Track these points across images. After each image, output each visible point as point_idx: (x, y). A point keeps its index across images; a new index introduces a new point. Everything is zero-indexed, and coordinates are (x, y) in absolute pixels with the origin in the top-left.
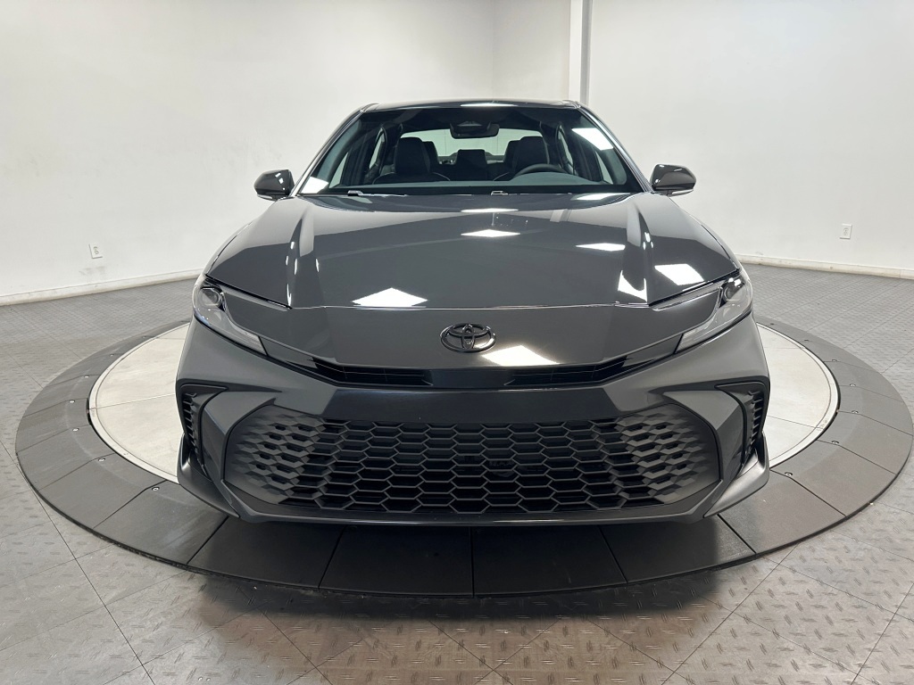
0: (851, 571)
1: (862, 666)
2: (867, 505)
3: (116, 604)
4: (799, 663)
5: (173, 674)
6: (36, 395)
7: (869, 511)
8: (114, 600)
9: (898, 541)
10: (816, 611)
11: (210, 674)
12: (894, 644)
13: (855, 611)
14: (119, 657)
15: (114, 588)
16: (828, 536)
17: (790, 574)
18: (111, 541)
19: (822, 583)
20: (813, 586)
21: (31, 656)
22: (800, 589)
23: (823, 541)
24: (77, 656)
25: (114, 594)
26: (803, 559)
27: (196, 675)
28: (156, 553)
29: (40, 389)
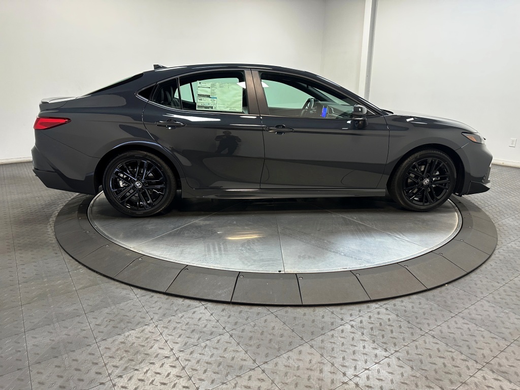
0: (416, 313)
1: (396, 351)
2: (443, 285)
3: (81, 290)
4: (366, 346)
5: (96, 318)
6: (68, 201)
7: (443, 288)
8: (81, 289)
9: (449, 303)
10: (388, 327)
11: (111, 320)
12: (418, 345)
13: (408, 329)
14: (77, 310)
15: (81, 284)
16: (415, 296)
17: (385, 311)
18: (85, 266)
19: (397, 315)
20: (393, 317)
21: (43, 306)
22: (385, 318)
23: (410, 298)
24: (60, 308)
25: (81, 286)
26: (395, 305)
27: (105, 320)
28: (102, 273)
29: (70, 199)
